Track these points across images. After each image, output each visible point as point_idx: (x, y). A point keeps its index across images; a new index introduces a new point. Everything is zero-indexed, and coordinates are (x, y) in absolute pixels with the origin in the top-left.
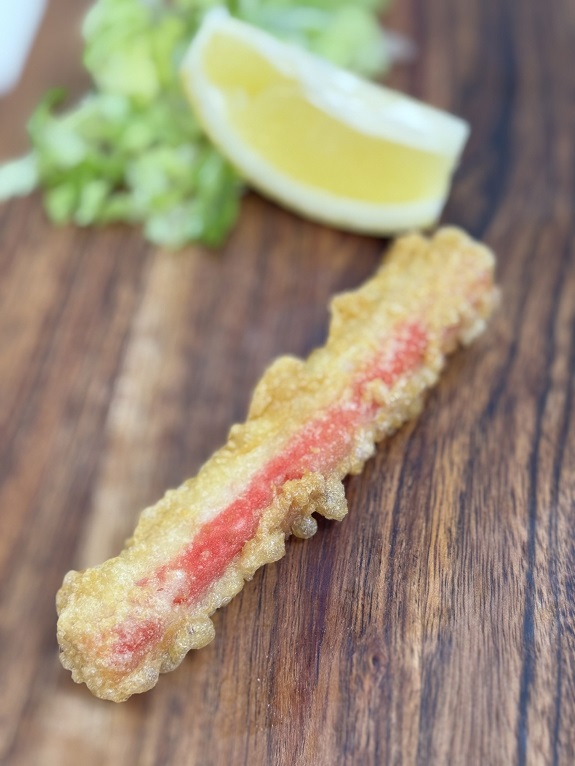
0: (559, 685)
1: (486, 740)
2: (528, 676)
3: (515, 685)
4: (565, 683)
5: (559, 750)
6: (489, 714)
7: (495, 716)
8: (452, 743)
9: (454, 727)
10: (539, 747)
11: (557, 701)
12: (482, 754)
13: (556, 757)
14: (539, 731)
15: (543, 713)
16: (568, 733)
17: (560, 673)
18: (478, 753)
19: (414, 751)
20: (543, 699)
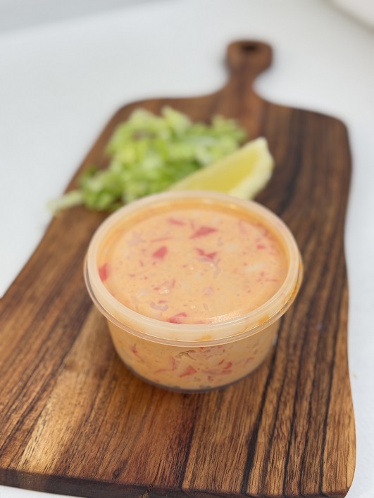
0: (284, 381)
1: (248, 397)
2: (270, 377)
3: (264, 379)
4: (287, 380)
5: (280, 404)
6: (251, 389)
7: (253, 389)
8: (232, 397)
9: (234, 392)
10: (271, 402)
11: (282, 387)
12: (245, 402)
13: (278, 406)
14: (272, 396)
15: (275, 390)
16: (285, 398)
17: (285, 376)
18: (243, 402)
19: (215, 399)
20: (276, 384)
